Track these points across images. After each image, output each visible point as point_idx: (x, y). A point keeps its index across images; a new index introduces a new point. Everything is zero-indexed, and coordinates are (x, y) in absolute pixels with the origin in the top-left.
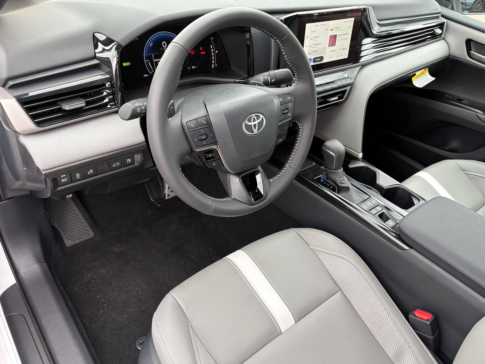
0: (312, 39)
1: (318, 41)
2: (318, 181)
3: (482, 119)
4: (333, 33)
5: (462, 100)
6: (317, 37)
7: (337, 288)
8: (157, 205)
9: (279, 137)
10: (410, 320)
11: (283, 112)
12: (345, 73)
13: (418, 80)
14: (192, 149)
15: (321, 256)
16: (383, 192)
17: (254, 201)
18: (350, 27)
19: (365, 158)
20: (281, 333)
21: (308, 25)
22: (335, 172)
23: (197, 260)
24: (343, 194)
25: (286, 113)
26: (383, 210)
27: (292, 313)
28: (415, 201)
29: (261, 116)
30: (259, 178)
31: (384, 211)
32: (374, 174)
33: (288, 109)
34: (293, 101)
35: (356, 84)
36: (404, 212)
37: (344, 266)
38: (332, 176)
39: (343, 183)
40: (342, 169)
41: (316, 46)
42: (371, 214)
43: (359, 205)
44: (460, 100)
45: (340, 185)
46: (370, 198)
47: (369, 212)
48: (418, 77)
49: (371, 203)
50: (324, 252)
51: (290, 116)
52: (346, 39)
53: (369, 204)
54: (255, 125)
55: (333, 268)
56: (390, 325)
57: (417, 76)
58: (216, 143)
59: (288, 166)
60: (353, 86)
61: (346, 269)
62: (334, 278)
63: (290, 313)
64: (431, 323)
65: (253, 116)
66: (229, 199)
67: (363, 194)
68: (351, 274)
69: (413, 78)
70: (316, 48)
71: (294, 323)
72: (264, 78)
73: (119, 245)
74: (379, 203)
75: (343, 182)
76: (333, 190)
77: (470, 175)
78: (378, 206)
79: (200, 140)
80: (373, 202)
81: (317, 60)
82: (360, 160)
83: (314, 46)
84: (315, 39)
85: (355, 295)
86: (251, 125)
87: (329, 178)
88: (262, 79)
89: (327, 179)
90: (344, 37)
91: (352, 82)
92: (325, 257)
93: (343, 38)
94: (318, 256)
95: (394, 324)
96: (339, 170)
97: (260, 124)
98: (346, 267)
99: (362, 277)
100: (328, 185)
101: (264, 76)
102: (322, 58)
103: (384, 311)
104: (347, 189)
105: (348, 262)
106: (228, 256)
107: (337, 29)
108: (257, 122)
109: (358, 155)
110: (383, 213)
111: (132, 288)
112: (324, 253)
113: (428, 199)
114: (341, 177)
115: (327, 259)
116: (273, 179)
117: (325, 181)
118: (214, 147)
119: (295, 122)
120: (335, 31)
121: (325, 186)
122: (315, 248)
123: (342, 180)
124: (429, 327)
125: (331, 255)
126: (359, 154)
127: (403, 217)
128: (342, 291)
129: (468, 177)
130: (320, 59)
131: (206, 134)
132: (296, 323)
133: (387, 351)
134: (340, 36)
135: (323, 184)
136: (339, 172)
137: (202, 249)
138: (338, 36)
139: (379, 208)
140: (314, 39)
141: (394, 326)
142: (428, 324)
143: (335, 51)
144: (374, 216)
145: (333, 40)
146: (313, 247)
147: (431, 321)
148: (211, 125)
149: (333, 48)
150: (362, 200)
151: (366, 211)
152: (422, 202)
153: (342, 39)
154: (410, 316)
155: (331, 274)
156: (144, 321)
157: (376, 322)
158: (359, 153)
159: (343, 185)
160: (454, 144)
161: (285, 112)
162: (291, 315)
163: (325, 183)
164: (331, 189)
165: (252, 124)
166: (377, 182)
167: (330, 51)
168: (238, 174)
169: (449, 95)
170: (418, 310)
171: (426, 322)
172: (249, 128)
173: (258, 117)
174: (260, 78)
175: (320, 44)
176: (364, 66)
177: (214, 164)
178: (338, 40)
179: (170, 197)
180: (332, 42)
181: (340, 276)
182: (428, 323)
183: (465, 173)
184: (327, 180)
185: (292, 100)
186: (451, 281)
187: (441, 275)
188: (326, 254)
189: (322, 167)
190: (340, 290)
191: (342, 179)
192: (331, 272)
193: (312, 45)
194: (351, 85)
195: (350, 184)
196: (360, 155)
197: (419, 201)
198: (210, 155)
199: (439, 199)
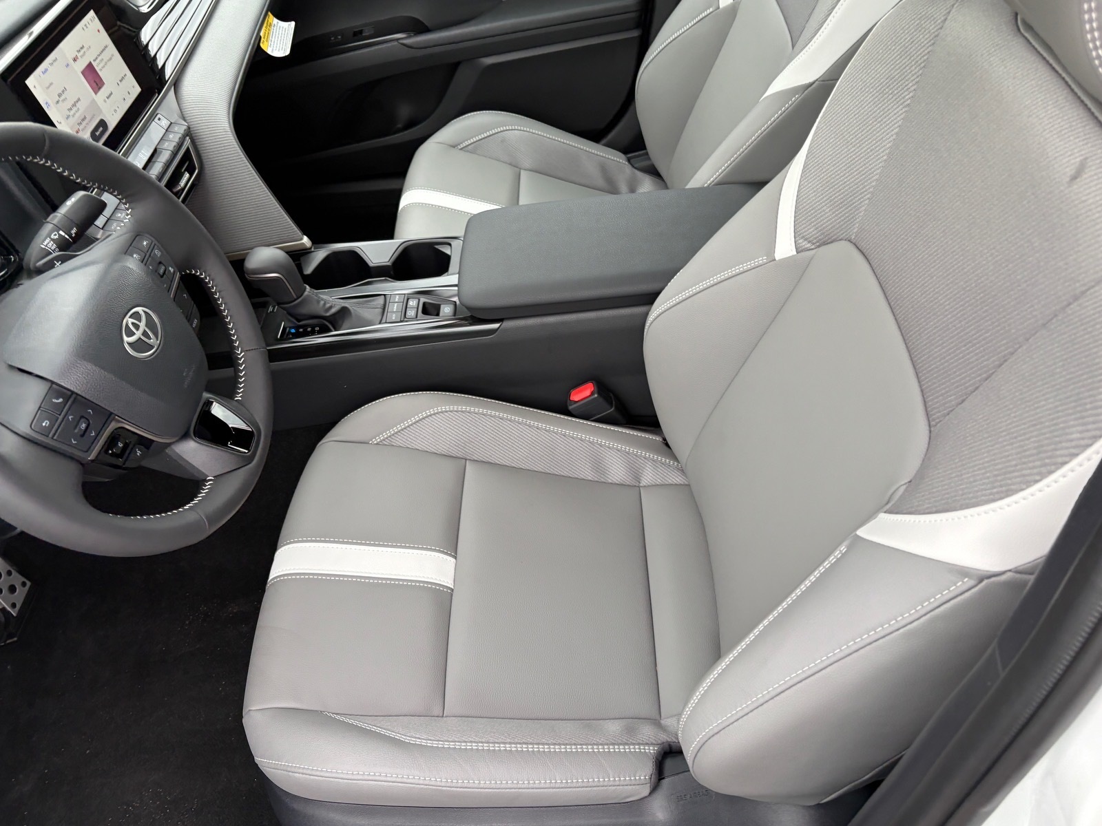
0: (58, 102)
1: (71, 97)
2: (286, 336)
3: (415, 46)
4: (82, 64)
5: (361, 32)
6: (63, 91)
7: (460, 461)
8: (8, 642)
9: (190, 320)
10: (574, 413)
11: (159, 274)
12: (159, 119)
13: (272, 43)
14: (82, 464)
15: (398, 441)
16: (392, 273)
17: (249, 451)
18: (99, 31)
19: (318, 241)
20: (452, 590)
21: (31, 82)
22: (302, 300)
23: (198, 646)
24: (346, 323)
25: (164, 273)
26: (419, 300)
27: (439, 551)
28: (447, 250)
29: (139, 309)
30: (218, 411)
31: (423, 300)
32: (355, 256)
33: (160, 263)
34: (156, 242)
35: (195, 127)
36: (450, 279)
37: (441, 425)
38: (305, 310)
39: (331, 307)
40: (307, 287)
41: (75, 109)
42: (411, 319)
43: (384, 321)
44: (358, 35)
45: (328, 314)
46: (388, 297)
47: (406, 319)
48: (266, 37)
49: (396, 305)
50: (399, 432)
51: (174, 272)
52: (111, 59)
53: (395, 307)
54: (145, 334)
55: (430, 441)
56: (559, 441)
57: (264, 38)
58: (109, 416)
59: (241, 353)
60: (191, 134)
61: (449, 426)
62: (443, 453)
63: (437, 554)
64: (599, 393)
65: (129, 320)
66: (209, 485)
67: (373, 300)
68: (460, 426)
69: (261, 45)
70: (78, 115)
71: (454, 560)
72: (52, 240)
73: (21, 776)
74: (405, 294)
75: (328, 305)
76: (324, 330)
77: (469, 147)
78: (408, 299)
79: (83, 436)
80: (397, 300)
81: (97, 134)
82: (313, 250)
83: (72, 112)
84: (63, 97)
85: (490, 448)
86: (140, 338)
87: (299, 317)
88: (50, 244)
89: (299, 321)
90: (105, 56)
91: (185, 127)
92: (405, 437)
93: (105, 60)
94: (395, 444)
95: (563, 437)
96: (306, 293)
97: (150, 324)
98: (445, 423)
99: (476, 415)
100: (309, 329)
101: (49, 235)
102: (102, 124)
103: (539, 431)
104: (344, 312)
105: (441, 414)
106: (274, 573)
107: (82, 51)
108: (142, 325)
109: (303, 244)
110: (424, 304)
111: (137, 803)
112: (399, 434)
113: (460, 232)
114: (318, 302)
115: (411, 437)
116: (240, 393)
117: (297, 328)
118: (113, 426)
119: (186, 274)
120: (82, 57)
121: (305, 334)
122: (380, 438)
123: (325, 304)
124: (601, 400)
125: (411, 427)
126: (303, 241)
127: (456, 288)
128: (470, 460)
129: (468, 151)
130: (101, 129)
131: (82, 417)
132: (456, 558)
133: (582, 476)
134: (98, 61)
135: (298, 335)
136: (307, 295)
137: (187, 622)
138: (95, 64)
139: (413, 303)
140: (60, 100)
141: (565, 438)
142: (595, 398)
143: (111, 93)
144: (418, 320)
145: (92, 75)
146: (376, 440)
147: (596, 391)
148: (74, 396)
149: (104, 92)
150: (380, 310)
151: (401, 321)
152: (454, 243)
153: (106, 63)
154: (570, 408)
155: (436, 452)
156: (221, 818)
157: (542, 454)
158: (302, 239)
159: (333, 310)
160: (404, 111)
161: (161, 271)
162: (441, 555)
163: (301, 330)
164: (319, 332)
165: (138, 334)
166: (371, 265)
167: (105, 101)
168: (185, 436)
169: (335, 34)
170: (573, 392)
171: (592, 397)
172: (140, 345)
173: (136, 316)
174: (45, 243)
175: (79, 100)
176: (176, 84)
177: (138, 454)
178: (101, 70)
179: (18, 606)
180: (95, 82)
181: (449, 443)
182: (596, 396)
183: (461, 149)
184: (301, 323)
185: (153, 243)
186: (578, 322)
187: (563, 323)
188: (403, 432)
189: (271, 309)
190: (466, 460)
191: (322, 302)
192: (433, 450)
193: (68, 113)
194: (189, 133)
195: (342, 301)
196: (306, 240)
197: (450, 245)
198: (120, 445)
199: (474, 221)
